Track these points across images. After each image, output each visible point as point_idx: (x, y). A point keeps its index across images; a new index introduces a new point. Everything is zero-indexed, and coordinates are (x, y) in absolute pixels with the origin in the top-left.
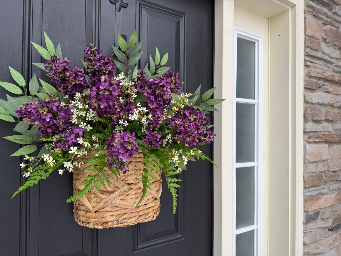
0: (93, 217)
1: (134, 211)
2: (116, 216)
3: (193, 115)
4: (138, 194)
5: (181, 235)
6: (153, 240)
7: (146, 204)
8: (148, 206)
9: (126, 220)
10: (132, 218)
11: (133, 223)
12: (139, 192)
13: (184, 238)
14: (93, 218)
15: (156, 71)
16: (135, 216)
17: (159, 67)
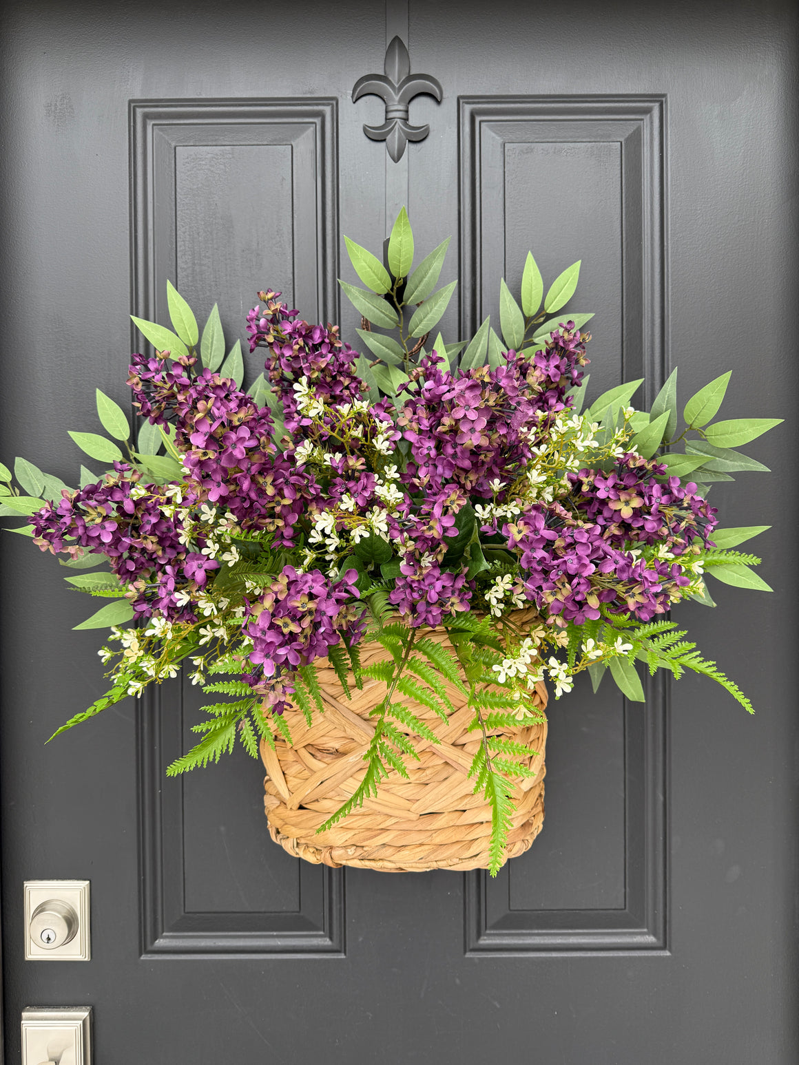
0: (292, 823)
1: (416, 828)
2: (356, 832)
3: (630, 495)
4: (428, 772)
5: (655, 935)
6: (538, 928)
7: (465, 811)
8: (469, 818)
9: (387, 852)
10: (409, 848)
11: (414, 865)
12: (431, 764)
13: (670, 951)
14: (293, 825)
15: (531, 337)
16: (421, 845)
17: (542, 319)
